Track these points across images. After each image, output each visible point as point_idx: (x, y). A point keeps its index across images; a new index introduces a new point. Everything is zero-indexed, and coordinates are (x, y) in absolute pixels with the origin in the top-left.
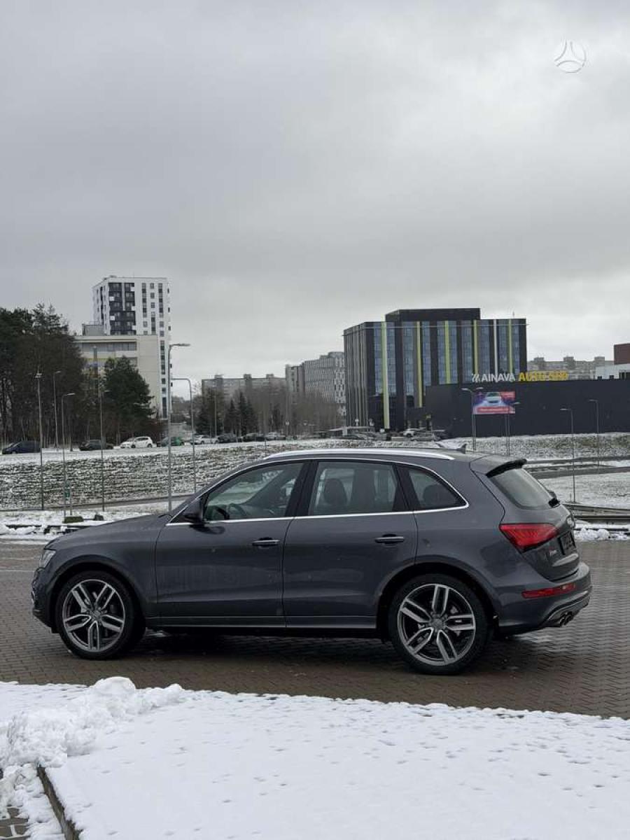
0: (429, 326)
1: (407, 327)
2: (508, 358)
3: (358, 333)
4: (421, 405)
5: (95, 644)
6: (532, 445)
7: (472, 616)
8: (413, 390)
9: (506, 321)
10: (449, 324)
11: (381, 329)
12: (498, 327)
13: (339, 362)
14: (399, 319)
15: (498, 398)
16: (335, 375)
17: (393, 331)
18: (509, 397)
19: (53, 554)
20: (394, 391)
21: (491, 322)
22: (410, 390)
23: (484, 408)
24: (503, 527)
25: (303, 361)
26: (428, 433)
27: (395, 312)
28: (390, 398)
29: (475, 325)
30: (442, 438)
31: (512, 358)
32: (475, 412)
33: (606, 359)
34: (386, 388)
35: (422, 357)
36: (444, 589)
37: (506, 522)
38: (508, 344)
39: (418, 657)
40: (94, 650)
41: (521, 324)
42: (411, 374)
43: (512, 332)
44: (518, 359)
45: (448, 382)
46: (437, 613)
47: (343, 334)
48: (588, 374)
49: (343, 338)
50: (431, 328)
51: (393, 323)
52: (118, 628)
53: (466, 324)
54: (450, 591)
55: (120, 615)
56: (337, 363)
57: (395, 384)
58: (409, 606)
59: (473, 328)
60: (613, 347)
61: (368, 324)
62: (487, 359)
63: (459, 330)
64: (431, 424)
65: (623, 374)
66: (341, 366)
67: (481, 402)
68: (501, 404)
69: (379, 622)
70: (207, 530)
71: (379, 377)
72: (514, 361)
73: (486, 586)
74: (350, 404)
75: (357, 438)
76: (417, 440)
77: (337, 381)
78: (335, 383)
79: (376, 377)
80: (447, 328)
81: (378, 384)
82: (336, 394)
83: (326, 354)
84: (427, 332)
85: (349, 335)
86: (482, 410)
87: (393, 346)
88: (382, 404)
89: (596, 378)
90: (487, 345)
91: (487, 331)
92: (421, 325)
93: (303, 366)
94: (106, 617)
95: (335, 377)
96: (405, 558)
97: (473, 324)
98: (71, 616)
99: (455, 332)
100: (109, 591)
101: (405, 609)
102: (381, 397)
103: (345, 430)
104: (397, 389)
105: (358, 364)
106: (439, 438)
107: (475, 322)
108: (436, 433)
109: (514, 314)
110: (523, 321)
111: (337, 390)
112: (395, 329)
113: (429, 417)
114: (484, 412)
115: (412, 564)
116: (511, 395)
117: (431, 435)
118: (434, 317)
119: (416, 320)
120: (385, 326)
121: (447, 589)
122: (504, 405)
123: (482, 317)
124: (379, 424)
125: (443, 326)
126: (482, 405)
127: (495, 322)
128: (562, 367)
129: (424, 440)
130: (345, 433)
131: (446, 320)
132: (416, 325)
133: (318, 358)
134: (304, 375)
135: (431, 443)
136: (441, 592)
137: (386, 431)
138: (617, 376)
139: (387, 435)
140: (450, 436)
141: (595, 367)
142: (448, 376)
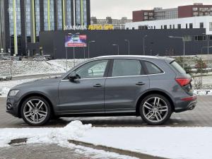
2: (81, 17)
4: (34, 42)
7: (167, 107)
15: (78, 38)
17: (19, 0)
19: (18, 91)
20: (20, 33)
22: (28, 33)
23: (70, 44)
26: (41, 56)
28: (17, 37)
30: (49, 59)
31: (83, 17)
32: (66, 46)
34: (15, 31)
37: (177, 78)
39: (149, 120)
42: (29, 25)
43: (83, 3)
44: (86, 18)
45: (49, 30)
46: (155, 106)
48: (118, 27)
54: (160, 99)
58: (146, 104)
59: (62, 1)
62: (70, 17)
63: (55, 2)
64: (42, 52)
65: (140, 27)
67: (69, 40)
68: (79, 42)
69: (136, 110)
71: (12, 26)
73: (171, 97)
75: (3, 59)
76: (36, 60)
81: (11, 29)
87: (19, 9)
89: (126, 29)
90: (70, 10)
91: (70, 3)
94: (40, 112)
98: (26, 112)
99: (53, 2)
102: (13, 37)
104: (22, 33)
106: (47, 59)
108: (46, 57)
113: (41, 48)
115: (148, 91)
116: (84, 37)
117: (43, 58)
122: (81, 42)
124: (13, 53)
126: (70, 42)
128: (105, 22)
129: (40, 61)
135: (43, 62)
136: (157, 100)
137: (17, 55)
138: (137, 28)
139: (18, 57)
140: (53, 59)
141: (123, 23)
142: (49, 27)
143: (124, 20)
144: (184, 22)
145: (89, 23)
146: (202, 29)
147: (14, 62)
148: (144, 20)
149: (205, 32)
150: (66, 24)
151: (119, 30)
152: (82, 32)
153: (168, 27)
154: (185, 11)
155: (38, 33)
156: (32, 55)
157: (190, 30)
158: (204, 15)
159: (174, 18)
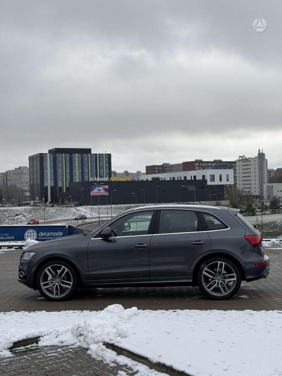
0: (68, 156)
1: (59, 156)
2: (104, 171)
3: (36, 158)
4: (65, 191)
5: (57, 294)
6: (116, 209)
7: (235, 274)
8: (61, 185)
9: (103, 154)
10: (78, 155)
11: (47, 157)
12: (99, 157)
13: (24, 171)
14: (55, 152)
15: (101, 188)
16: (22, 177)
17: (52, 157)
18: (106, 188)
19: (34, 254)
20: (53, 185)
21: (96, 154)
22: (60, 184)
23: (95, 193)
24: (246, 237)
25: (7, 171)
26: (70, 203)
27: (53, 149)
28: (51, 188)
29: (89, 156)
30: (77, 206)
31: (105, 171)
32: (92, 194)
33: (142, 172)
34: (49, 183)
35: (65, 170)
36: (223, 264)
37: (247, 235)
38: (103, 165)
39: (211, 293)
40: (57, 297)
41: (109, 156)
42: (60, 177)
43: (105, 160)
44: (108, 172)
45: (77, 181)
46: (219, 274)
47: (28, 158)
48: (134, 178)
49: (28, 160)
50: (69, 157)
51: (52, 154)
52: (69, 286)
53: (85, 155)
54: (225, 264)
55: (70, 280)
56: (23, 171)
57: (53, 182)
58: (206, 271)
59: (88, 157)
60: (145, 167)
61: (41, 154)
62: (94, 171)
63: (82, 158)
64: (71, 200)
65: (153, 178)
66: (25, 173)
67: (94, 190)
68: (102, 191)
69: (193, 279)
70: (110, 241)
71: (46, 178)
72: (106, 173)
73: (241, 262)
74: (32, 191)
75: (38, 206)
76: (66, 207)
77: (23, 180)
78: (22, 181)
79: (44, 178)
80: (77, 156)
81: (45, 181)
82: (22, 186)
83: (18, 167)
84: (68, 159)
85: (31, 159)
86: (94, 193)
87: (52, 164)
88: (47, 190)
89: (141, 180)
90: (94, 165)
91: (94, 159)
92: (65, 155)
93: (6, 173)
94: (62, 282)
95: (22, 178)
96: (205, 251)
97: (88, 155)
98: (44, 282)
99: (80, 158)
100: (64, 269)
101: (205, 272)
102: (47, 188)
103: (32, 202)
104: (54, 184)
105: (36, 173)
106: (76, 206)
107: (89, 154)
108: (74, 204)
109: (106, 152)
110: (110, 155)
111: (23, 184)
112: (53, 157)
113: (70, 196)
114: (95, 194)
115: (209, 253)
116: (107, 187)
117: (72, 205)
118: (71, 152)
119: (63, 153)
120: (48, 155)
121: (224, 263)
122: (104, 191)
123: (92, 152)
124: (46, 200)
125: (75, 156)
126: (94, 191)
127: (98, 155)
128: (123, 175)
129: (69, 207)
130: (32, 204)
131: (77, 153)
132: (63, 155)
133: (14, 169)
134: (7, 177)
135: (72, 208)
136: (221, 265)
137: (50, 203)
138: (150, 179)
139: (51, 205)
140: (80, 205)
141: (138, 176)
142: (77, 178)
143: (139, 173)
144: (189, 175)
145: (110, 176)
146: (204, 180)
147: (47, 208)
148: (155, 173)
149: (207, 183)
150: (92, 176)
151: (135, 181)
152: (105, 183)
153: (176, 179)
154: (188, 166)
155: (68, 184)
156: (63, 203)
157: (194, 181)
158: (204, 169)
159: (181, 171)
